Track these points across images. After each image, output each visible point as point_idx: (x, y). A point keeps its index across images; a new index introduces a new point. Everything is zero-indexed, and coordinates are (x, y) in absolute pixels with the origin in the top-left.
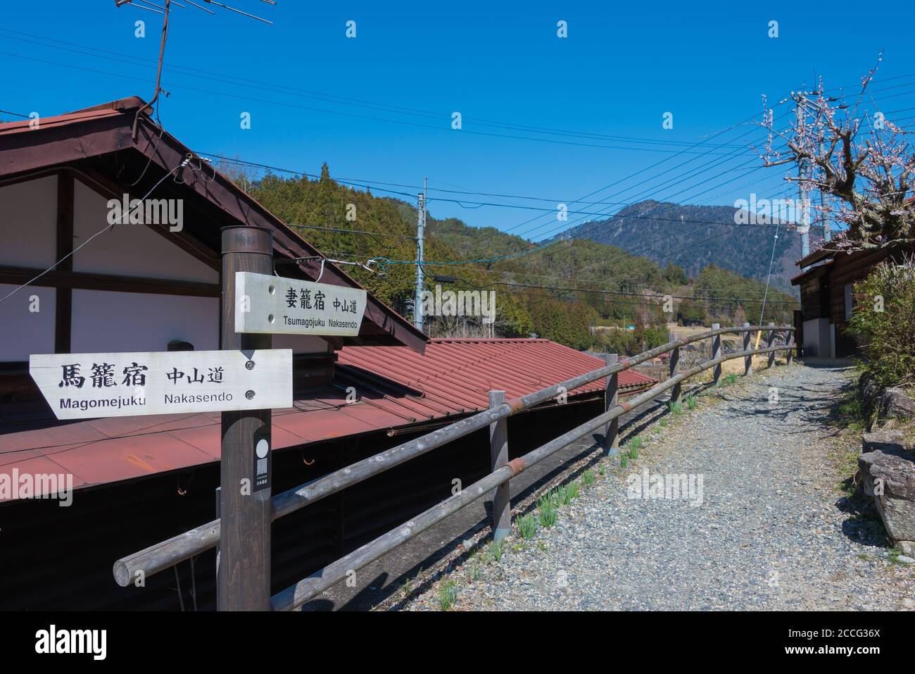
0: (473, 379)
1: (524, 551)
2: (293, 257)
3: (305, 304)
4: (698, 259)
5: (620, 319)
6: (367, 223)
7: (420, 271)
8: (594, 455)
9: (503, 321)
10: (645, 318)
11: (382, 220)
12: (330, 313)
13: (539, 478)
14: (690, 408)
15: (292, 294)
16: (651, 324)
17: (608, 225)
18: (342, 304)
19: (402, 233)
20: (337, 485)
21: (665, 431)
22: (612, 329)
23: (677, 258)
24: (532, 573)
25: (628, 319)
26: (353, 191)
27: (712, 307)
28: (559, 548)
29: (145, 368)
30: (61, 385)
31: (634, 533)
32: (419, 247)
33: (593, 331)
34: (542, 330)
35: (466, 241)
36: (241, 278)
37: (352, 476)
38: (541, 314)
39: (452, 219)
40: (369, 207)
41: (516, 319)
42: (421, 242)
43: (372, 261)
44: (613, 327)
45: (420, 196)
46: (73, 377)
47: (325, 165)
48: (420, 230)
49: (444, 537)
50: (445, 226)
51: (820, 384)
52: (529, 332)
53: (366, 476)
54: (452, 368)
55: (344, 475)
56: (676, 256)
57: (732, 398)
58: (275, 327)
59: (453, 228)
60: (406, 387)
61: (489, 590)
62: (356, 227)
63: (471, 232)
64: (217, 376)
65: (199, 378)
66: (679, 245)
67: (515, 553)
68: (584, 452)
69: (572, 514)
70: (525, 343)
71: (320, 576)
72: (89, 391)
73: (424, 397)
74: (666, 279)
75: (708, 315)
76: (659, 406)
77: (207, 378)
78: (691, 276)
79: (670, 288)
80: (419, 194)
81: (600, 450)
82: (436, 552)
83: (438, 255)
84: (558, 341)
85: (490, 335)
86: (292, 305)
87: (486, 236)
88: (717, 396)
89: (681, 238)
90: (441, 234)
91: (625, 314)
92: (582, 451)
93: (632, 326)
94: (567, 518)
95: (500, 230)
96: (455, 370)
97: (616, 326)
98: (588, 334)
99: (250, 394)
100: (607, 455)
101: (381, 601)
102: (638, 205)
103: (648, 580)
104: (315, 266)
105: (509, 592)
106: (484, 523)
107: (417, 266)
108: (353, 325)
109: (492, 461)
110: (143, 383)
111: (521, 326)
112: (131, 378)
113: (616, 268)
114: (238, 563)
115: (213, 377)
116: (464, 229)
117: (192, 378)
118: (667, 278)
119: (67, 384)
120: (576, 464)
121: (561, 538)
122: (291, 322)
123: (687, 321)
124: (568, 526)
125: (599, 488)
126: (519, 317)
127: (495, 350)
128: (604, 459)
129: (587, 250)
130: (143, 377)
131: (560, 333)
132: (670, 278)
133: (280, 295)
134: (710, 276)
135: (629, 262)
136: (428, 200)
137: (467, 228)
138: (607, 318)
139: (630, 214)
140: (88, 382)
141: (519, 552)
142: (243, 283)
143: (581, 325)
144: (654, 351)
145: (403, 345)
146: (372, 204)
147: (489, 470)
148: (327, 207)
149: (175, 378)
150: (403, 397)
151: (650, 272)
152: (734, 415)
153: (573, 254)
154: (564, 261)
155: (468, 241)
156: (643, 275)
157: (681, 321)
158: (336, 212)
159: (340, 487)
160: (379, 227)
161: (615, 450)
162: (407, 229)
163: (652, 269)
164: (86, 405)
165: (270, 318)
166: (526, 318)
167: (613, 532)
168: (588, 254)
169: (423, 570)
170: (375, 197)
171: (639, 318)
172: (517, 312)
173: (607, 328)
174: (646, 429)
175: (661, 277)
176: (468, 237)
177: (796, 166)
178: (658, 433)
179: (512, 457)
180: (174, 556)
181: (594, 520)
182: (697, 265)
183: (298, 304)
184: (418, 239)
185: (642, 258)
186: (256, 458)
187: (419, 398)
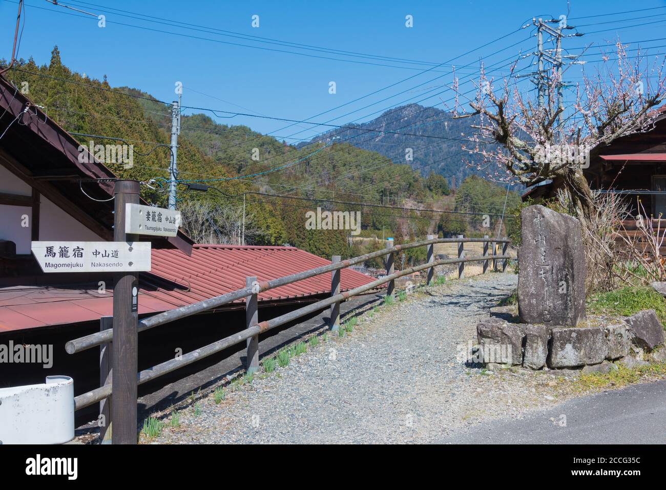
0: (229, 279)
1: (267, 378)
2: (95, 178)
3: (154, 219)
4: (461, 169)
5: (379, 230)
6: (103, 117)
7: (173, 179)
8: (321, 330)
9: (255, 229)
10: (405, 229)
11: (121, 114)
12: (164, 224)
13: (280, 343)
14: (400, 301)
15: (148, 214)
16: (411, 236)
17: (370, 129)
18: (169, 219)
19: (143, 129)
20: (161, 321)
21: (377, 315)
22: (371, 241)
23: (440, 166)
24: (272, 387)
25: (387, 230)
26: (87, 80)
27: (472, 219)
28: (289, 376)
29: (83, 249)
30: (46, 256)
31: (339, 369)
32: (173, 155)
33: (351, 242)
34: (296, 240)
35: (215, 139)
36: (128, 206)
37: (169, 317)
38: (296, 223)
39: (199, 115)
40: (106, 99)
41: (268, 227)
42: (174, 150)
43: (153, 180)
44: (372, 239)
45: (174, 104)
46: (51, 253)
47: (56, 49)
48: (174, 138)
49: (214, 375)
50: (191, 122)
51: (510, 285)
52: (283, 242)
53: (176, 318)
54: (210, 270)
55: (164, 316)
56: (438, 165)
57: (437, 294)
58: (142, 231)
59: (200, 125)
60: (174, 283)
61: (244, 395)
62: (91, 121)
63: (220, 131)
64: (116, 254)
65: (107, 255)
66: (443, 154)
67: (261, 379)
68: (315, 328)
69: (300, 360)
70: (276, 251)
71: (152, 370)
72: (58, 260)
73: (189, 291)
74: (427, 189)
75: (469, 227)
76: (378, 299)
77: (111, 255)
78: (453, 186)
79: (431, 199)
80: (173, 102)
81: (327, 327)
82: (208, 382)
83: (183, 155)
84: (313, 252)
85: (240, 242)
86: (148, 220)
87: (237, 135)
88: (425, 293)
89: (444, 146)
90: (187, 131)
91: (385, 225)
92: (313, 328)
93: (391, 237)
94: (297, 362)
95: (253, 130)
96: (213, 271)
97: (375, 238)
98: (344, 245)
99: (130, 264)
100: (331, 330)
101: (176, 403)
102: (401, 109)
103: (342, 389)
104: (111, 184)
105: (257, 395)
106: (240, 368)
107: (171, 173)
108: (174, 230)
109: (247, 322)
110: (82, 256)
111: (275, 235)
112: (76, 254)
113: (377, 176)
114: (124, 346)
115: (114, 254)
116: (213, 127)
117: (104, 255)
118: (429, 187)
119: (48, 256)
120: (307, 336)
121: (291, 372)
122: (148, 229)
123: (448, 233)
124: (297, 365)
125: (321, 348)
126: (271, 225)
127: (247, 255)
128: (328, 332)
129: (347, 155)
130: (82, 253)
131: (316, 243)
132: (432, 188)
133: (143, 215)
134: (471, 187)
135: (390, 169)
136: (182, 109)
137: (216, 126)
138: (366, 229)
139: (392, 117)
140: (58, 255)
141: (263, 379)
142: (130, 208)
143: (338, 235)
144: (370, 255)
145: (175, 248)
146: (108, 94)
147: (245, 327)
148: (59, 97)
149: (96, 254)
150: (172, 290)
151: (412, 181)
152: (433, 305)
153: (332, 159)
154: (322, 165)
155: (217, 140)
156: (404, 183)
157: (441, 233)
158: (69, 105)
159: (163, 322)
160: (118, 122)
161: (336, 326)
162: (149, 126)
163: (414, 178)
164: (56, 266)
165: (140, 226)
166: (280, 227)
167: (325, 368)
168: (348, 159)
169: (201, 389)
170: (112, 87)
171: (399, 229)
172: (269, 221)
173: (365, 239)
174: (364, 314)
175: (422, 187)
176: (217, 136)
177: (536, 88)
178: (372, 316)
179: (260, 320)
180: (91, 343)
181: (314, 363)
182: (460, 175)
183: (151, 219)
184: (172, 147)
185: (404, 166)
186: (133, 296)
187: (185, 291)
